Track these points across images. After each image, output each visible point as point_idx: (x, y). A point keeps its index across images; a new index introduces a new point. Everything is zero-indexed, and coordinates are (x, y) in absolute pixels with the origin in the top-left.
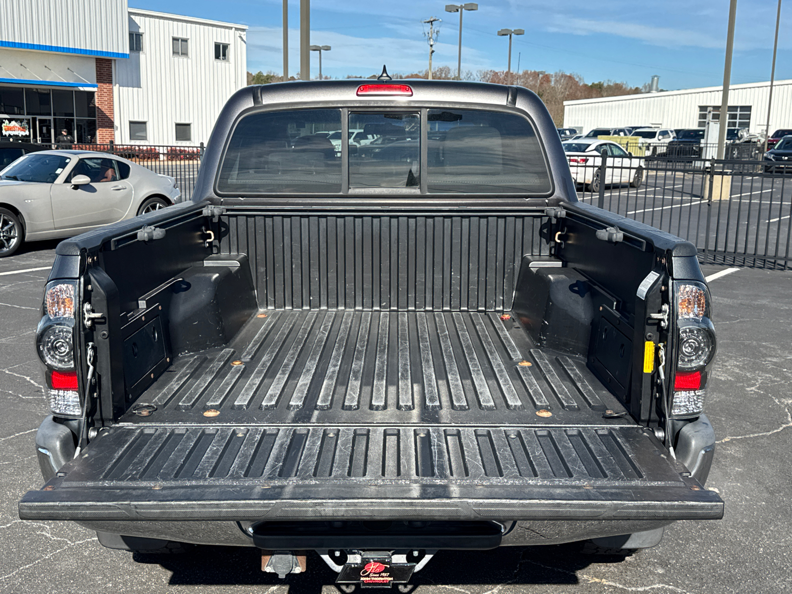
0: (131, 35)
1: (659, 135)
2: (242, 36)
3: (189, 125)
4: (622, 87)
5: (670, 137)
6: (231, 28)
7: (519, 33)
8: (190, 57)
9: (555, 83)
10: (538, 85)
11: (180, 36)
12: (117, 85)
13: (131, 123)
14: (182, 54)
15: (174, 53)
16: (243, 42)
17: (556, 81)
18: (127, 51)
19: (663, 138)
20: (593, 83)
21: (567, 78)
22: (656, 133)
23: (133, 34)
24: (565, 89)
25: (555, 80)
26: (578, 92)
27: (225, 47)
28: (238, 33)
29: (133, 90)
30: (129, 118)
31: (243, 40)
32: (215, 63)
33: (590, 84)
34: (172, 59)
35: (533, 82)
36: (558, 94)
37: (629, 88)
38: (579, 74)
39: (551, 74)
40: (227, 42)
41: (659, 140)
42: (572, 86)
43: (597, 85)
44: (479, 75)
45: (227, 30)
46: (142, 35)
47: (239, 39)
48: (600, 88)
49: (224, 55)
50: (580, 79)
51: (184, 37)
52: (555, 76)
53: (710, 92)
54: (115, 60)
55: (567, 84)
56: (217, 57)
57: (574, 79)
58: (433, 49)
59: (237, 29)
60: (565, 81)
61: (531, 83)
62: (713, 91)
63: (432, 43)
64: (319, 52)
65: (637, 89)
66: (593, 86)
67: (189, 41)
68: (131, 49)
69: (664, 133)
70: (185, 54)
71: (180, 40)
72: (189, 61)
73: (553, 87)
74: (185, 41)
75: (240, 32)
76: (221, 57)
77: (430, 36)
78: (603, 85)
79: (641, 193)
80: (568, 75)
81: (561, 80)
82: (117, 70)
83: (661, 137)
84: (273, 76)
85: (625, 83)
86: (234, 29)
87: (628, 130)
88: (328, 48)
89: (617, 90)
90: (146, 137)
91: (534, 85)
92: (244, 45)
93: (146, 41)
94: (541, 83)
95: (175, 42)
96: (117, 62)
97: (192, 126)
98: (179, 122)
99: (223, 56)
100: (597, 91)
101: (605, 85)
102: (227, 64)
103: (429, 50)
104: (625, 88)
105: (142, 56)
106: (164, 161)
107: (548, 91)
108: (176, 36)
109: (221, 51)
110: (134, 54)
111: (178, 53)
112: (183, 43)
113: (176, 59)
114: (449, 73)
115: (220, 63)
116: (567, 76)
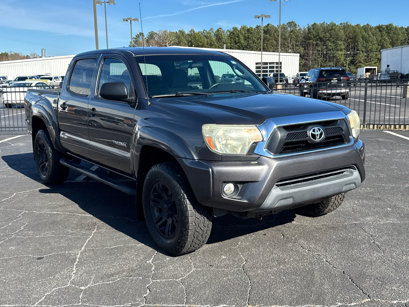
1: (54, 79)
4: (19, 55)
5: (59, 80)
19: (56, 81)
22: (52, 78)
41: (55, 82)
43: (4, 54)
65: (27, 56)
69: (56, 78)
78: (7, 54)
83: (55, 80)
85: (20, 53)
87: (36, 77)
89: (16, 57)
100: (5, 57)
101: (9, 54)
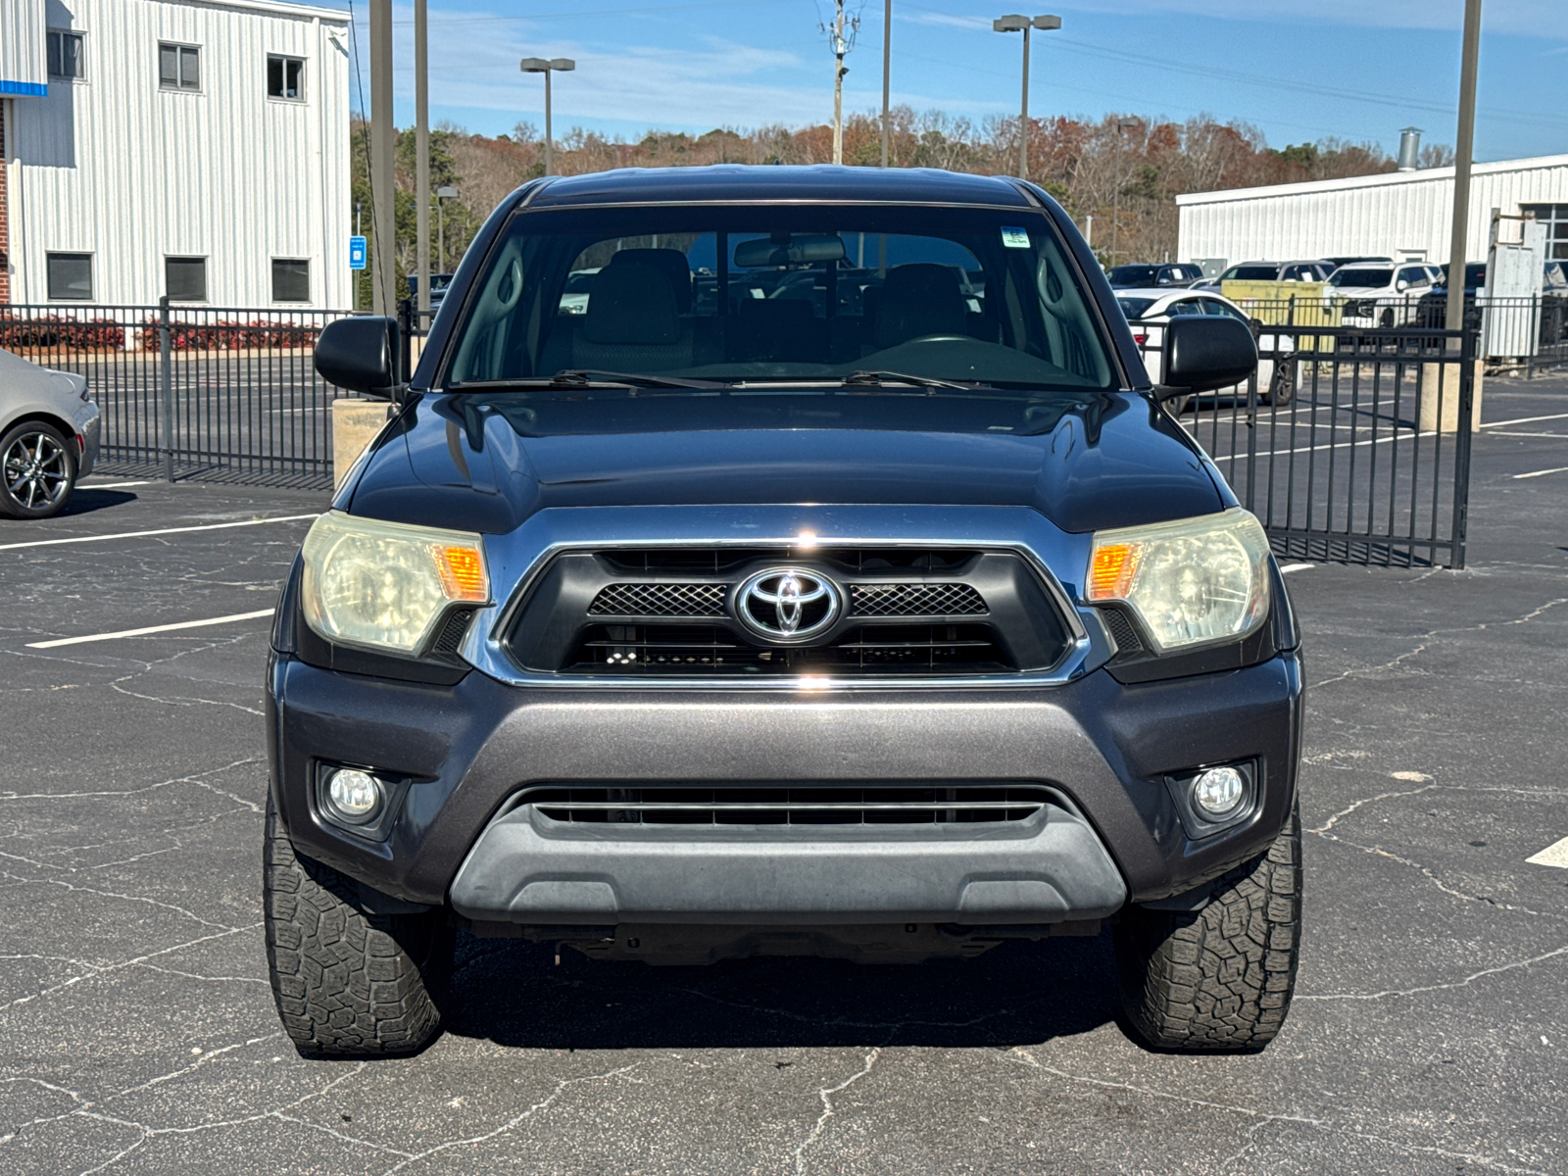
0: (52, 37)
1: (1400, 278)
2: (338, 38)
3: (201, 261)
4: (1367, 155)
5: (1427, 283)
6: (311, 18)
7: (1048, 24)
8: (205, 92)
9: (1189, 148)
10: (1144, 151)
11: (178, 38)
12: (17, 161)
13: (52, 256)
14: (183, 83)
15: (162, 80)
16: (339, 52)
17: (1194, 143)
18: (41, 77)
19: (1410, 286)
20: (1288, 147)
21: (1220, 134)
22: (1390, 273)
23: (58, 36)
24: (1218, 163)
25: (1188, 139)
26: (1250, 170)
27: (295, 66)
28: (328, 29)
29: (57, 173)
30: (46, 245)
31: (339, 47)
32: (269, 105)
33: (1282, 149)
34: (158, 95)
35: (1133, 146)
36: (1197, 175)
37: (1384, 158)
38: (1250, 124)
39: (1179, 123)
40: (299, 53)
41: (1400, 291)
42: (1233, 154)
43: (1299, 150)
44: (989, 128)
45: (299, 24)
46: (80, 38)
47: (330, 46)
48: (1308, 158)
49: (293, 84)
50: (1254, 136)
51: (189, 41)
52: (1189, 128)
53: (1549, 168)
54: (11, 100)
55: (1222, 149)
56: (274, 89)
57: (1238, 135)
58: (844, 64)
59: (324, 21)
60: (1216, 143)
61: (1126, 148)
62: (1556, 167)
63: (841, 50)
64: (543, 74)
66: (1290, 154)
67: (202, 53)
68: (53, 70)
69: (1414, 274)
70: (191, 83)
71: (179, 50)
72: (203, 100)
73: (1184, 159)
74: (192, 50)
75: (332, 28)
76: (285, 91)
77: (837, 31)
78: (1315, 149)
79: (1283, 418)
80: (1224, 125)
81: (1205, 139)
82: (16, 124)
83: (1403, 284)
84: (453, 135)
86: (316, 20)
88: (567, 66)
89: (1354, 163)
90: (91, 291)
91: (1135, 151)
92: (345, 61)
93: (92, 53)
94: (1153, 148)
95: (163, 52)
96: (16, 104)
97: (209, 263)
98: (173, 252)
99: (289, 87)
100: (1299, 167)
101: (1322, 151)
102: (300, 108)
103: (836, 66)
104: (1375, 159)
105: (79, 91)
106: (135, 352)
107: (1172, 169)
108: (167, 38)
109: (283, 76)
110: (59, 85)
111: (174, 81)
112: (185, 55)
113: (168, 96)
114: (911, 122)
115: (282, 107)
116: (1222, 129)
